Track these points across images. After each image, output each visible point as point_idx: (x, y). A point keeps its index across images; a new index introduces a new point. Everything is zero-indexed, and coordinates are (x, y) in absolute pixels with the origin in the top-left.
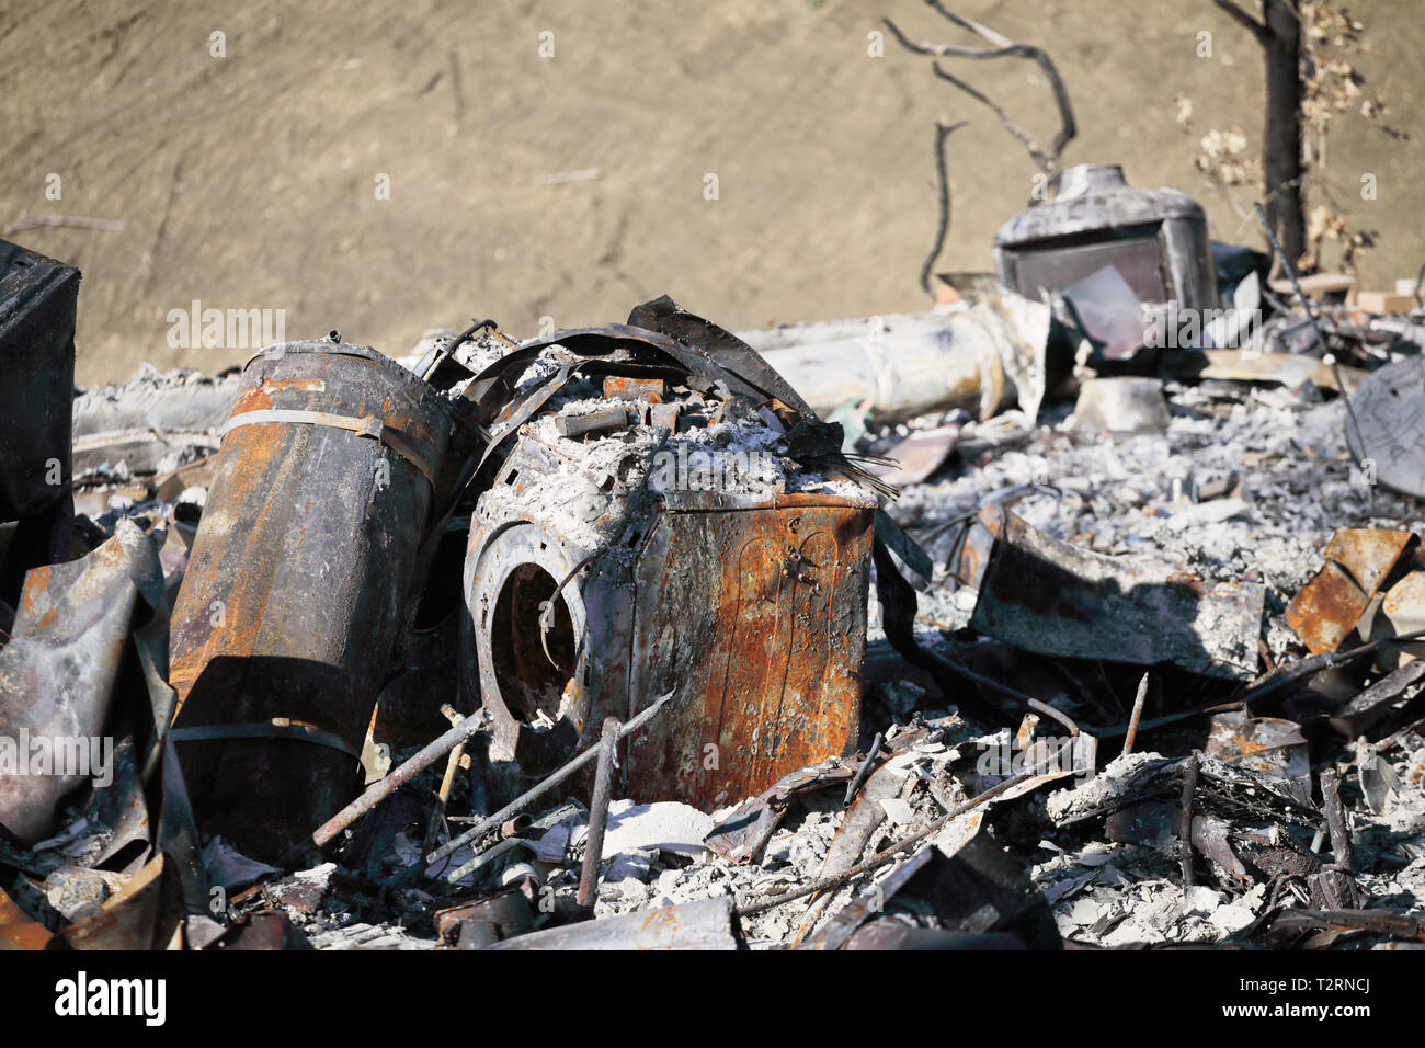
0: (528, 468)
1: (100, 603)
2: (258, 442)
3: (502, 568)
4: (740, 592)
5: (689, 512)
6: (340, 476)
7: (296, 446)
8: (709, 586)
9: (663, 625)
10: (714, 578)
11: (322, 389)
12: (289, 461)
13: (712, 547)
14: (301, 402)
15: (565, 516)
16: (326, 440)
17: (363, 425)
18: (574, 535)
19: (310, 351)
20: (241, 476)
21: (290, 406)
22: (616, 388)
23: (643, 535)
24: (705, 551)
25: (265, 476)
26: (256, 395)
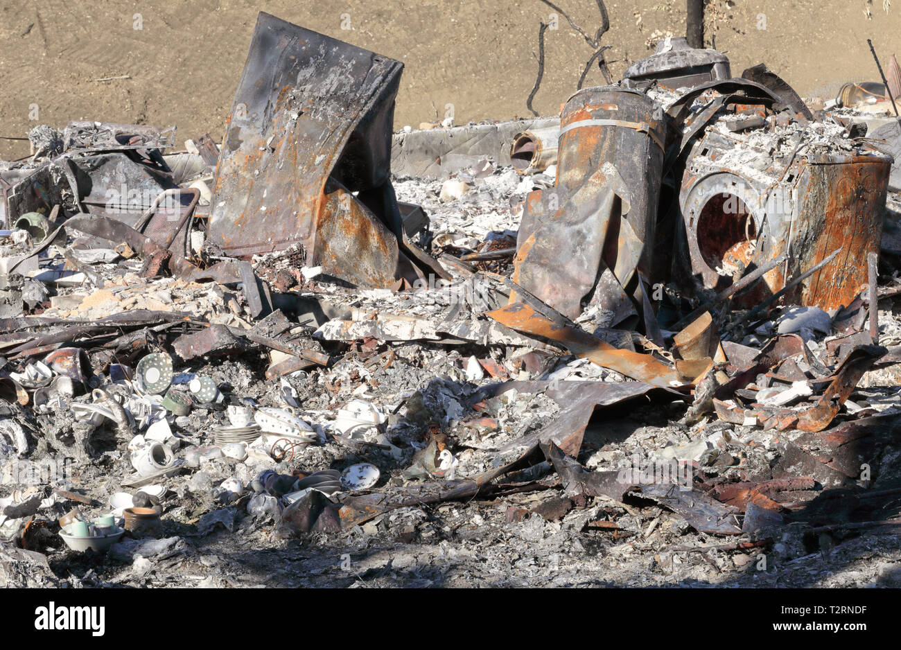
0: (715, 147)
1: (594, 203)
2: (589, 134)
3: (704, 196)
4: (837, 204)
5: (818, 164)
6: (632, 151)
7: (608, 136)
8: (824, 201)
9: (804, 220)
10: (827, 197)
11: (617, 109)
12: (607, 144)
13: (826, 182)
14: (607, 115)
15: (748, 168)
16: (623, 134)
17: (640, 126)
18: (757, 177)
19: (608, 91)
20: (582, 152)
21: (601, 117)
22: (742, 109)
23: (796, 176)
24: (824, 184)
25: (595, 151)
26: (581, 113)
